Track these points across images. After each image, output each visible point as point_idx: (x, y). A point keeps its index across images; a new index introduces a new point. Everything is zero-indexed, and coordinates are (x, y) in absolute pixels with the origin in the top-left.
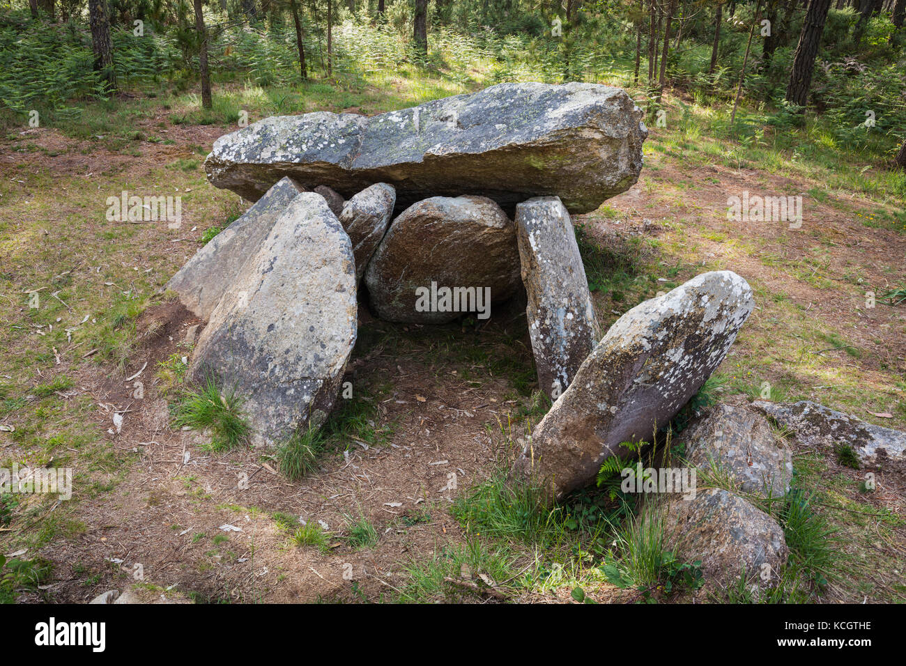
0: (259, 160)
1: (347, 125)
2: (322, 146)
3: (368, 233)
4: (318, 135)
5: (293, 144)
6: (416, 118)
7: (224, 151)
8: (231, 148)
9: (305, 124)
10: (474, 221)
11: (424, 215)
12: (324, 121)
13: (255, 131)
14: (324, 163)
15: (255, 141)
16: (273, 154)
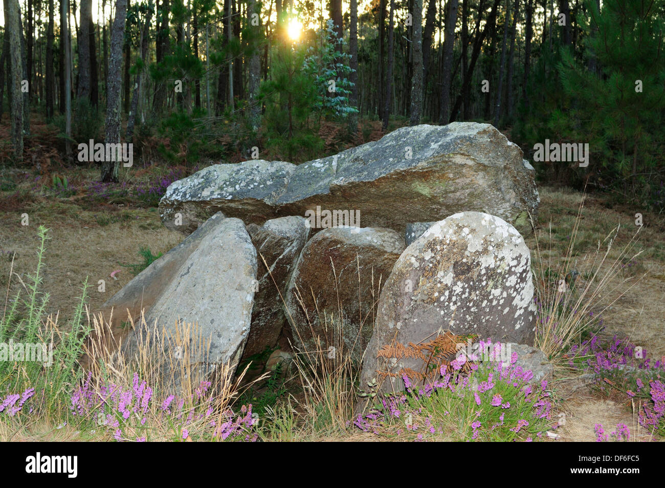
0: (200, 198)
1: (277, 171)
2: (252, 186)
3: (279, 254)
4: (250, 177)
5: (229, 185)
6: (334, 163)
7: (174, 193)
8: (180, 190)
9: (241, 169)
10: (374, 246)
11: (327, 238)
12: (258, 167)
13: (200, 176)
14: (252, 199)
15: (199, 184)
16: (212, 193)
